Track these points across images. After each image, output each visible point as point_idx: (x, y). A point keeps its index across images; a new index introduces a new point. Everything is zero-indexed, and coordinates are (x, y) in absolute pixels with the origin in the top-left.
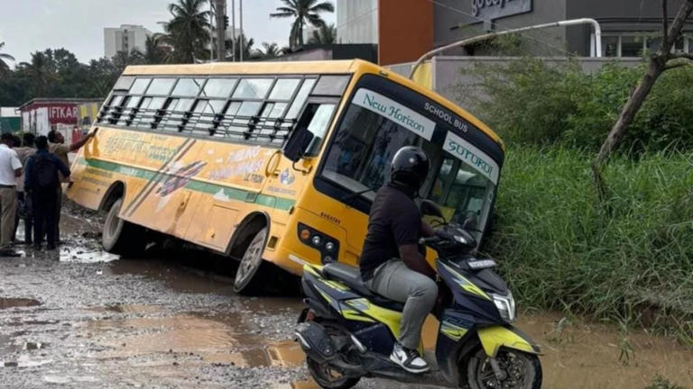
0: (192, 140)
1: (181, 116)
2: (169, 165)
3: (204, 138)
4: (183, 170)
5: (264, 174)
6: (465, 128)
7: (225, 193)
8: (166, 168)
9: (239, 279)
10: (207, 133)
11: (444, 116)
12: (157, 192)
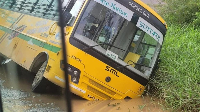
0: (23, 14)
1: (21, 3)
2: (13, 26)
3: (27, 14)
4: (18, 28)
5: (49, 34)
6: (148, 16)
7: (32, 41)
8: (12, 27)
9: (34, 84)
10: (29, 12)
11: (138, 9)
12: (7, 38)
